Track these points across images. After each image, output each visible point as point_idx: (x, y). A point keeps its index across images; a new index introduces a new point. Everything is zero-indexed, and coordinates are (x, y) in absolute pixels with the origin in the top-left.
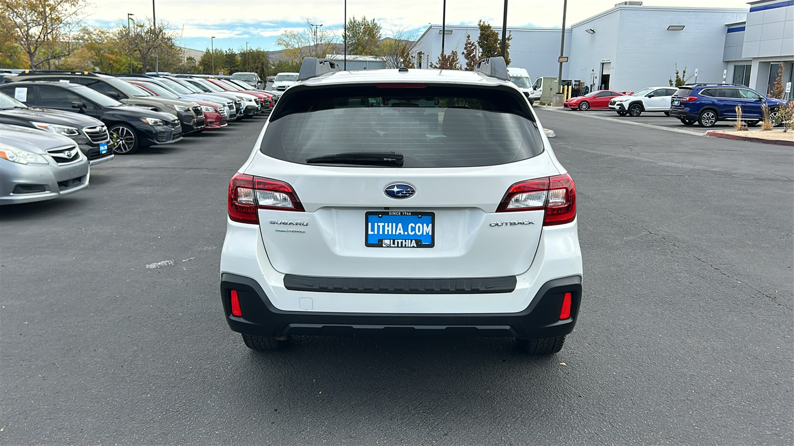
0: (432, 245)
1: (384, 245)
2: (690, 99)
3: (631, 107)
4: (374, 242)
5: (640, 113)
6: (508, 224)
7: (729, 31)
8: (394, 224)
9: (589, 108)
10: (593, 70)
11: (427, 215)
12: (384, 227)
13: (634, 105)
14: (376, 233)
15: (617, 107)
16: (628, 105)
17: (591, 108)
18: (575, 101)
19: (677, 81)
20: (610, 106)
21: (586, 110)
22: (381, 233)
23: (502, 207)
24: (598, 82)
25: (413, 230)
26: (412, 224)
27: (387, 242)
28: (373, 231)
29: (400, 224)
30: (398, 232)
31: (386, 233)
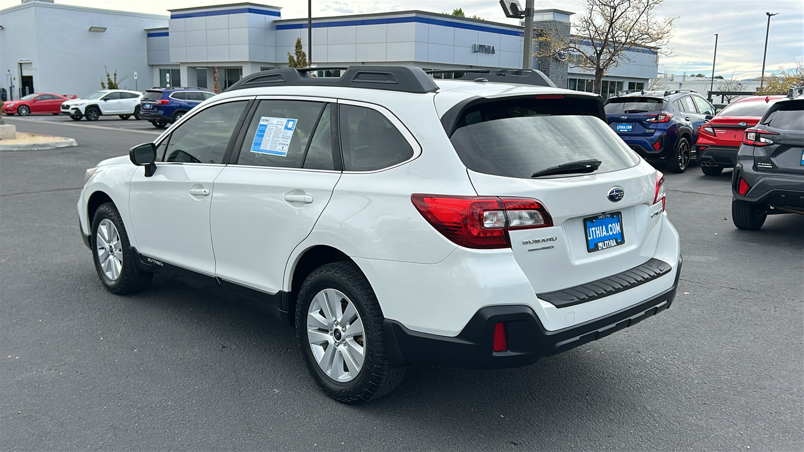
0: (623, 242)
1: (600, 249)
2: (162, 102)
3: (88, 110)
5: (98, 117)
7: (149, 35)
8: (601, 227)
9: (30, 112)
10: (9, 71)
11: (615, 215)
12: (595, 230)
13: (93, 108)
14: (592, 238)
15: (73, 112)
16: (85, 109)
17: (32, 113)
18: (12, 105)
19: (109, 84)
20: (63, 110)
21: (27, 115)
22: (595, 237)
23: (655, 200)
24: (17, 84)
25: (611, 230)
26: (610, 225)
27: (600, 244)
28: (590, 236)
29: (604, 226)
30: (604, 234)
31: (597, 237)
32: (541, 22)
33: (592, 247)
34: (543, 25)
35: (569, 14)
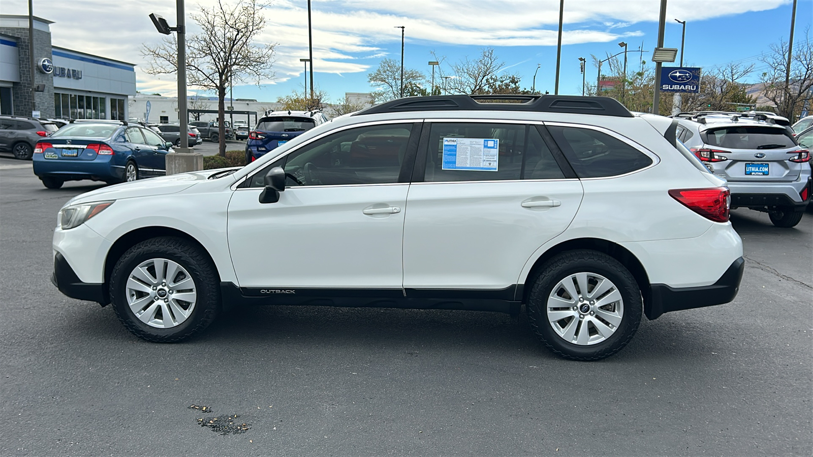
32: (18, 29)
34: (19, 32)
35: (47, 22)
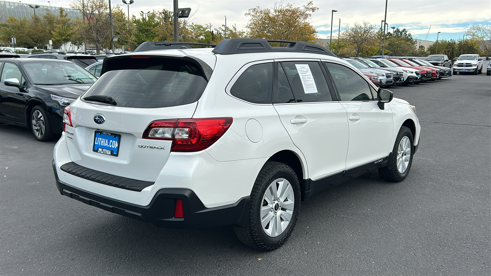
0: (117, 155)
1: (99, 152)
4: (95, 150)
6: (149, 147)
8: (105, 139)
11: (117, 136)
12: (101, 140)
22: (99, 144)
23: (146, 135)
25: (111, 144)
26: (111, 141)
27: (100, 149)
28: (97, 142)
29: (107, 140)
30: (106, 144)
31: (101, 145)
33: (96, 149)
